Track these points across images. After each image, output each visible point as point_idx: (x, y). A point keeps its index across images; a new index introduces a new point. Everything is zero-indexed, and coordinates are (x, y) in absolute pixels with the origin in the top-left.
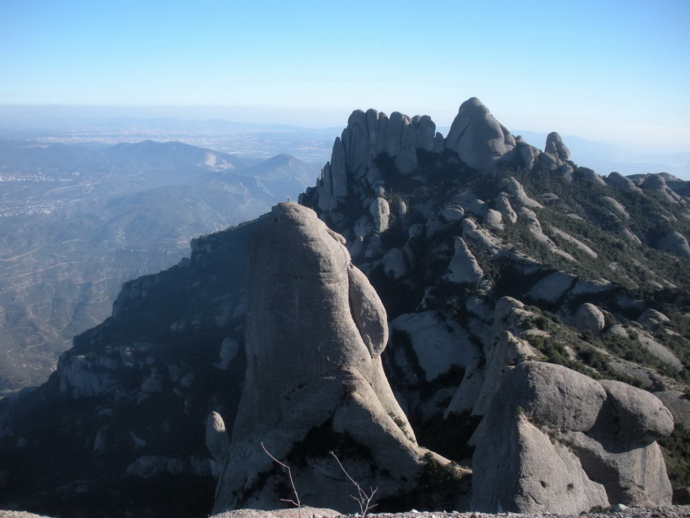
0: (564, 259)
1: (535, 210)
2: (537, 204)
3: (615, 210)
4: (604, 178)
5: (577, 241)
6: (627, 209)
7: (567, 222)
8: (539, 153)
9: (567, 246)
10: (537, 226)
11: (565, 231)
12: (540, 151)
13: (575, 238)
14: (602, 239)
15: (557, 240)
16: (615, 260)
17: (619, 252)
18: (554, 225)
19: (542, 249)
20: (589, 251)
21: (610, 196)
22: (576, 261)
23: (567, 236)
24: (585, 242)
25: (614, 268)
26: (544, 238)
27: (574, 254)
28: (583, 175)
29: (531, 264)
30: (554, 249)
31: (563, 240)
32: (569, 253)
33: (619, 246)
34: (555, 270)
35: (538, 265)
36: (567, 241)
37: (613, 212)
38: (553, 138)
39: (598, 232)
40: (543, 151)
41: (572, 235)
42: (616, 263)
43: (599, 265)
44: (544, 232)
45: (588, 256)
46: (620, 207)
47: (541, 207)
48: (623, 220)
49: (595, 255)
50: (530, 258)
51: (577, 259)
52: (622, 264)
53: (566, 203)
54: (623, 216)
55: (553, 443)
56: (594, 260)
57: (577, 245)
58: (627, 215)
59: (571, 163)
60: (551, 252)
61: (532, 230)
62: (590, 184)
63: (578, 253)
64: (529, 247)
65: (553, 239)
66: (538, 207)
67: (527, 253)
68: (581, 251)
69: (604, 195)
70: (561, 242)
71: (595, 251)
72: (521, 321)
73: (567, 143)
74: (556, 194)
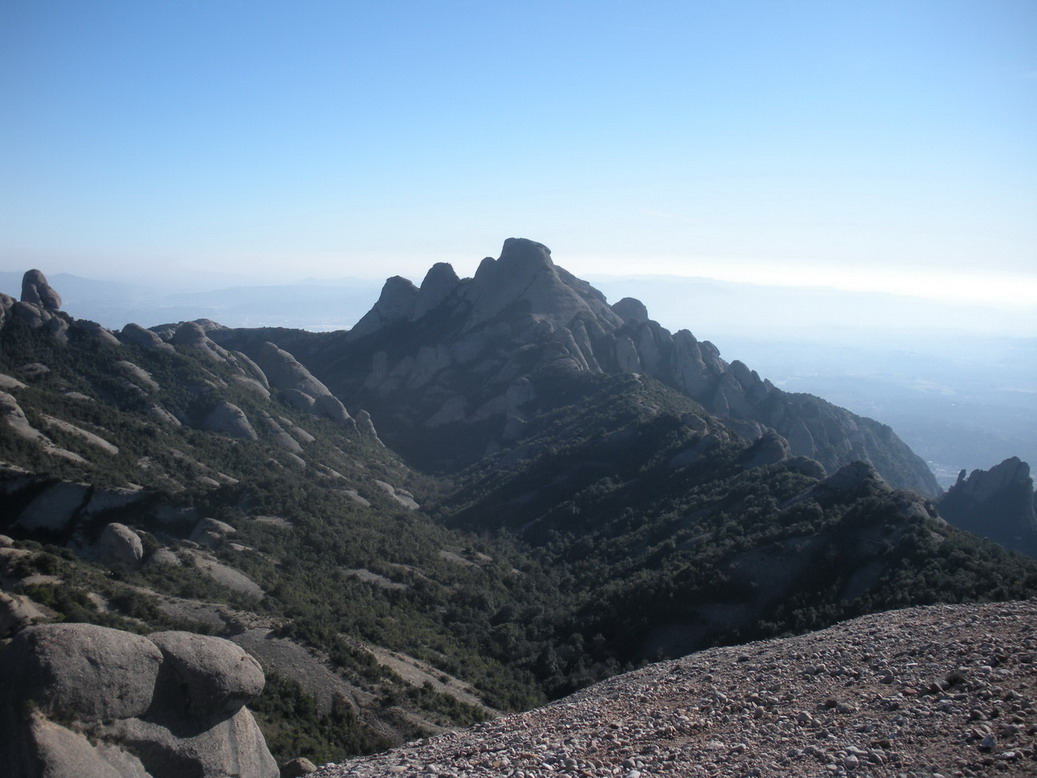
0: (67, 461)
1: (13, 391)
2: (15, 382)
3: (137, 380)
4: (116, 334)
5: (85, 433)
6: (155, 377)
7: (66, 405)
8: (11, 303)
9: (70, 442)
10: (19, 416)
11: (65, 420)
12: (14, 300)
13: (81, 427)
14: (123, 425)
15: (54, 435)
16: (146, 453)
17: (151, 442)
18: (46, 411)
19: (32, 450)
20: (105, 444)
21: (128, 360)
22: (86, 462)
23: (69, 427)
24: (97, 433)
25: (145, 466)
26: (31, 433)
27: (82, 453)
28: (85, 332)
29: (15, 476)
30: (51, 449)
31: (63, 433)
32: (74, 451)
33: (149, 432)
34: (57, 481)
35: (28, 475)
36: (70, 433)
37: (135, 383)
38: (32, 279)
39: (115, 415)
40: (19, 300)
41: (76, 424)
42: (147, 458)
43: (123, 464)
44: (33, 424)
45: (104, 452)
46: (144, 374)
47: (23, 386)
48: (151, 393)
49: (114, 450)
50: (13, 468)
51: (88, 459)
52: (157, 458)
53: (62, 376)
54: (150, 387)
55: (94, 744)
56: (114, 458)
57: (85, 438)
58: (155, 385)
59: (63, 315)
60: (46, 453)
61: (11, 424)
62: (95, 345)
63: (89, 451)
64: (10, 450)
65: (48, 433)
66: (17, 387)
67: (8, 459)
68: (94, 447)
69: (118, 359)
70: (60, 435)
71: (113, 443)
72: (12, 567)
73: (53, 285)
74: (44, 364)
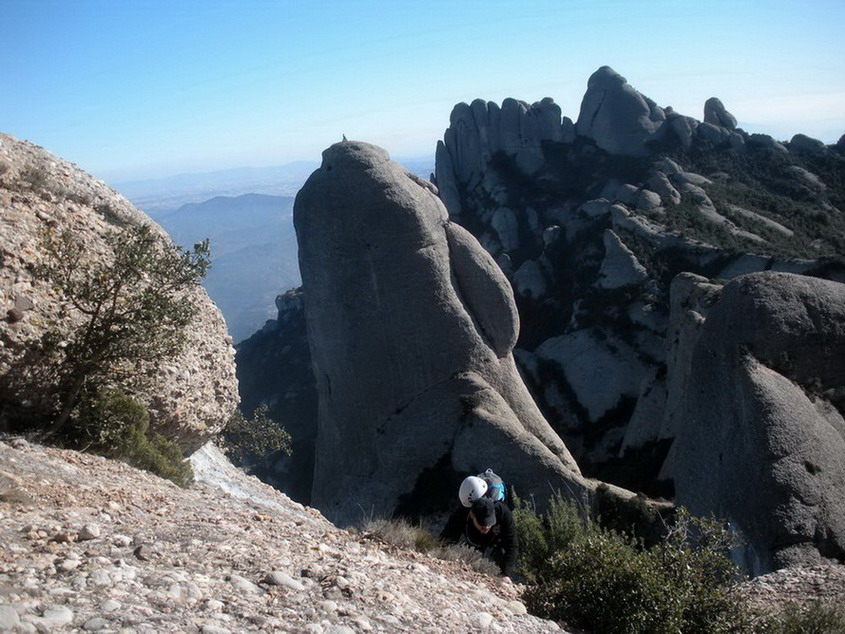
0: (750, 241)
1: (704, 185)
2: (703, 179)
3: (806, 182)
4: (786, 144)
5: (764, 219)
6: (822, 178)
7: (747, 196)
8: (697, 124)
9: (751, 225)
10: (708, 204)
11: (746, 208)
12: (699, 122)
13: (759, 214)
14: (797, 212)
15: (736, 220)
16: (818, 236)
17: (822, 226)
18: (730, 201)
19: (719, 232)
20: (782, 228)
21: (796, 165)
22: (766, 242)
23: (749, 214)
24: (775, 219)
25: (817, 247)
26: (721, 219)
27: (762, 234)
28: (760, 145)
29: (708, 252)
30: (735, 231)
31: (745, 218)
32: (754, 233)
33: (821, 219)
34: (741, 254)
35: (718, 250)
36: (751, 219)
37: (804, 185)
38: (713, 107)
39: (789, 204)
40: (702, 121)
41: (756, 212)
42: (819, 240)
43: (798, 244)
44: (718, 211)
45: (782, 235)
46: (811, 177)
47: (710, 182)
48: (818, 192)
49: (790, 233)
50: (704, 245)
51: (768, 240)
52: (829, 240)
53: (740, 181)
54: (817, 187)
56: (790, 239)
57: (764, 223)
58: (823, 185)
59: (740, 131)
60: (731, 234)
61: (702, 211)
62: (768, 155)
63: (767, 232)
64: (701, 231)
65: (732, 219)
66: (706, 183)
67: (700, 238)
68: (771, 230)
69: (789, 164)
70: (742, 220)
71: (789, 228)
74: (725, 171)
